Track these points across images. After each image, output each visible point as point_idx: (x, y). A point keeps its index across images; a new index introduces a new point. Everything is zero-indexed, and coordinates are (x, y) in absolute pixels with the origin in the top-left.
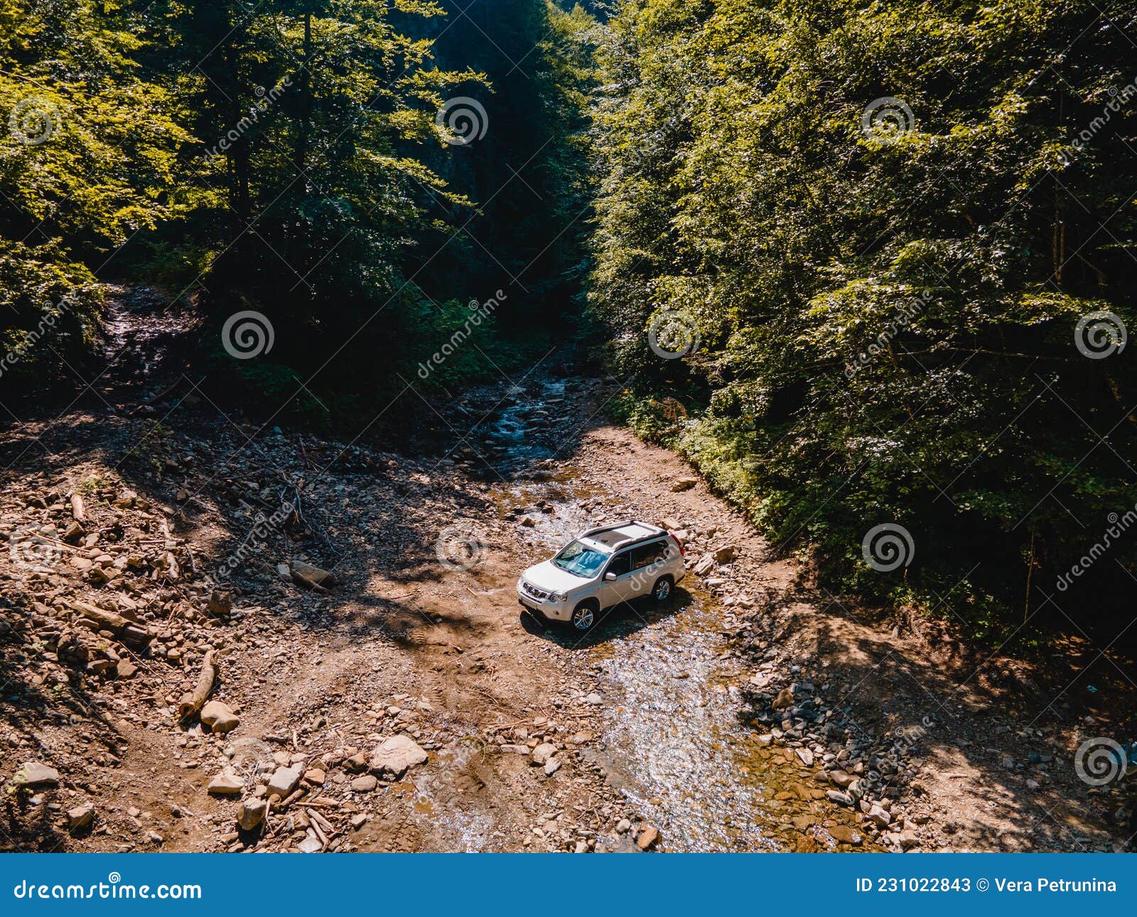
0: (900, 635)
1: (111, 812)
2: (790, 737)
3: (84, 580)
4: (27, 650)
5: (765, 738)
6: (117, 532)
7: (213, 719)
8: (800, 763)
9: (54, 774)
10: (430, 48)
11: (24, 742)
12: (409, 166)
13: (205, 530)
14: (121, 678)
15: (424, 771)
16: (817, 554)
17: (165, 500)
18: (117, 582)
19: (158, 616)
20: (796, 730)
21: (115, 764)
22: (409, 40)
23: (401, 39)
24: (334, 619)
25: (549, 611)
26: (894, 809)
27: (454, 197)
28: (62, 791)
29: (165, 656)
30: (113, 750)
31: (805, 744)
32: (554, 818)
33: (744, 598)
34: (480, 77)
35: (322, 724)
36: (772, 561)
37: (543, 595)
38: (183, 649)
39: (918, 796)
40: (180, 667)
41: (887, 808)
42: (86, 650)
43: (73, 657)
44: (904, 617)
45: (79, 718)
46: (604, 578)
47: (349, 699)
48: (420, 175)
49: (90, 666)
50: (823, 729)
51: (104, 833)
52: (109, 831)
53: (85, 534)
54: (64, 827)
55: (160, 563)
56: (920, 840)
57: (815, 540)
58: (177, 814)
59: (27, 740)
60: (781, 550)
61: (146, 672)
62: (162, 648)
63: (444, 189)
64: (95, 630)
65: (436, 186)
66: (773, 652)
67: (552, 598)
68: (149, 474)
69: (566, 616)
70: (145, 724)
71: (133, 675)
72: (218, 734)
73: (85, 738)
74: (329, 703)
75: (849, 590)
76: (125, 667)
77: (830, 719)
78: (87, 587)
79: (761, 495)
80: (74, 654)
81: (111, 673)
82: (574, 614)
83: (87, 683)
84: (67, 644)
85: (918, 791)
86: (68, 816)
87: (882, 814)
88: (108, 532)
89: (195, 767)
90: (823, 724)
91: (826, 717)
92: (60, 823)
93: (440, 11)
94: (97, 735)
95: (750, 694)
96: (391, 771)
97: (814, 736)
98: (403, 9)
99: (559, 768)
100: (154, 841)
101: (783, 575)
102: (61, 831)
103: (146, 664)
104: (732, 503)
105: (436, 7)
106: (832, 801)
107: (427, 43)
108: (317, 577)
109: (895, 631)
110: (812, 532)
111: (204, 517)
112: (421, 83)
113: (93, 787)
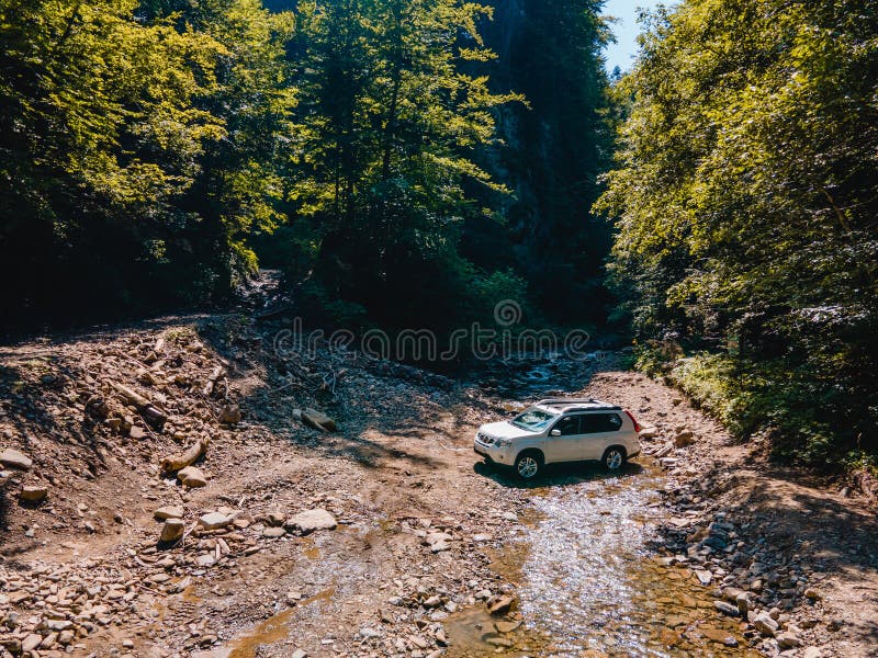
0: (848, 495)
1: (62, 500)
2: (693, 561)
3: (138, 380)
4: (62, 397)
5: (667, 560)
6: (179, 362)
7: (185, 476)
8: (696, 581)
9: (28, 462)
10: (485, 83)
11: (16, 437)
12: (463, 165)
13: (249, 379)
14: (132, 438)
15: (328, 533)
16: (773, 435)
17: (226, 357)
18: (161, 387)
19: (181, 413)
20: (700, 555)
21: (89, 478)
22: (469, 78)
23: (463, 78)
24: (319, 443)
25: (497, 455)
26: (782, 617)
27: (495, 187)
28: (30, 474)
29: (172, 435)
30: (92, 469)
31: (707, 567)
32: (420, 578)
33: (692, 469)
34: (520, 97)
35: (268, 498)
36: (730, 445)
37: (491, 441)
38: (189, 434)
39: (812, 604)
40: (181, 444)
41: (775, 617)
42: (107, 410)
43: (96, 411)
44: (856, 479)
45: (75, 442)
46: (550, 434)
47: (298, 487)
48: (471, 172)
49: (107, 421)
50: (730, 557)
51: (49, 511)
52: (53, 511)
53: (155, 360)
54: (16, 496)
55: (198, 384)
56: (801, 642)
57: (773, 425)
58: (118, 520)
59: (19, 436)
60: (741, 438)
61: (153, 440)
62: (172, 430)
63: (488, 181)
64: (125, 404)
65: (482, 179)
66: (704, 504)
67: (499, 443)
68: (222, 341)
69: (510, 461)
70: (134, 468)
71: (143, 439)
72: (184, 487)
73: (73, 454)
74: (281, 486)
75: (802, 463)
76: (137, 432)
77: (740, 549)
78: (137, 384)
79: (730, 397)
80: (97, 409)
81: (125, 432)
82: (517, 461)
83: (99, 430)
84: (94, 401)
85: (813, 599)
86: (22, 490)
87: (767, 621)
88: (172, 361)
89: (153, 500)
90: (732, 553)
91: (736, 547)
92: (14, 493)
93: (493, 56)
94: (84, 456)
95: (667, 530)
96: (300, 528)
97: (717, 561)
98: (466, 58)
99: (446, 550)
100: (87, 528)
101: (737, 454)
102: (13, 499)
103: (155, 435)
104: (706, 409)
105: (491, 52)
106: (718, 610)
107: (483, 79)
108: (323, 421)
109: (844, 491)
110: (771, 418)
111: (251, 372)
112: (475, 105)
113: (56, 481)
